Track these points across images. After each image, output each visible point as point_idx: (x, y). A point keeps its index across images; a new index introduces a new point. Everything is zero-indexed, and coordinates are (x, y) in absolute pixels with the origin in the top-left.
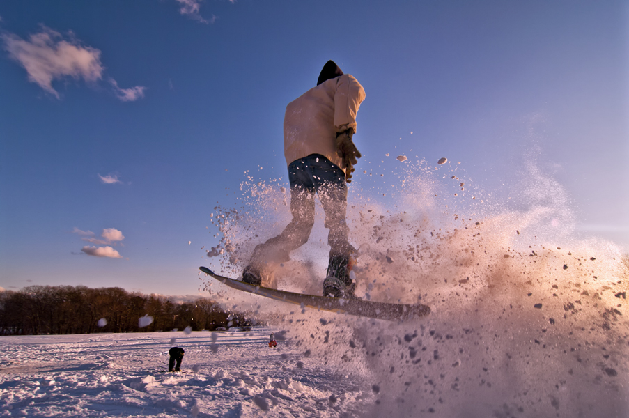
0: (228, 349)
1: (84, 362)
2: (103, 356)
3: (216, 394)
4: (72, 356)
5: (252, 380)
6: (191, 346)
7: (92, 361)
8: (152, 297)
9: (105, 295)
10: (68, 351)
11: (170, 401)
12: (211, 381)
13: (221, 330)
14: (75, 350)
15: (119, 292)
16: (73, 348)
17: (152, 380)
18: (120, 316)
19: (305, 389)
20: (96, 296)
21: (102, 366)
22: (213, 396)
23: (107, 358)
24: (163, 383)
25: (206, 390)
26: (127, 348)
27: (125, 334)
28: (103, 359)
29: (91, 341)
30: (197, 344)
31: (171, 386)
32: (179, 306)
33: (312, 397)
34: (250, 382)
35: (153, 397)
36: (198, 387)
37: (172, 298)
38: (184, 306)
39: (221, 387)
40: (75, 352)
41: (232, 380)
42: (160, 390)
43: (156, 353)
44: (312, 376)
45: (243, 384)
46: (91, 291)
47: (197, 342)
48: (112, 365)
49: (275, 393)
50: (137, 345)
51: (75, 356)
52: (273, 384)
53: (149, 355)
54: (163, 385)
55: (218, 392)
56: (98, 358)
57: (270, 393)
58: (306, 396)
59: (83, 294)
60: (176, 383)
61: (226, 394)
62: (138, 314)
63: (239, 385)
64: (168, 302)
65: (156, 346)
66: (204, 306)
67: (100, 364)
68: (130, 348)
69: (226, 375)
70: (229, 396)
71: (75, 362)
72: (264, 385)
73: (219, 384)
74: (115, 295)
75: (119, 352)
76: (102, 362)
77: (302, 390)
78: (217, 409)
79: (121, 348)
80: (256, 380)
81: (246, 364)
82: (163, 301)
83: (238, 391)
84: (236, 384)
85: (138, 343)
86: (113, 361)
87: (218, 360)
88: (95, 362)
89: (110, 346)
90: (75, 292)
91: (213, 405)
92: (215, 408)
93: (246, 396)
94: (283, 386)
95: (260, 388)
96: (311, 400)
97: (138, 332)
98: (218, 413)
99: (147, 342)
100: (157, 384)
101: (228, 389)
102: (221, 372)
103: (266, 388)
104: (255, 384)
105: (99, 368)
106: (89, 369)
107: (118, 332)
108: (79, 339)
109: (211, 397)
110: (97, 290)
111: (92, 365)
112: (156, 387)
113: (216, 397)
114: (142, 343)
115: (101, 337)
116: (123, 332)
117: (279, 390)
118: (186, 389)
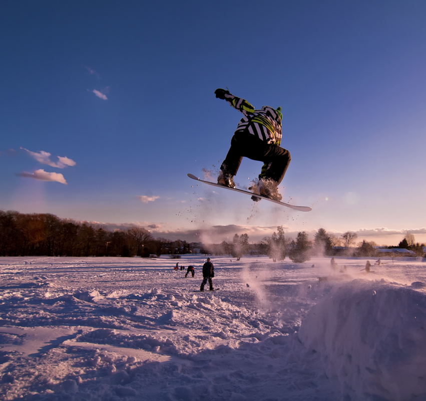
0: (160, 274)
1: (24, 282)
2: (41, 277)
3: (152, 305)
4: (9, 276)
5: (181, 296)
6: (124, 270)
7: (31, 281)
8: (85, 225)
9: (37, 220)
10: (5, 271)
11: (116, 308)
12: (148, 296)
13: (153, 257)
14: (11, 271)
15: (51, 219)
16: (9, 269)
17: (98, 294)
18: (53, 241)
19: (224, 305)
20: (28, 221)
21: (42, 285)
22: (150, 306)
23: (45, 278)
24: (107, 297)
25: (144, 302)
26: (63, 270)
27: (58, 258)
28: (41, 279)
29: (26, 263)
30: (130, 269)
31: (114, 299)
32: (111, 234)
33: (229, 310)
34: (179, 297)
35: (101, 306)
36: (137, 300)
37: (105, 226)
38: (116, 233)
39: (156, 300)
40: (12, 273)
41: (164, 296)
42: (106, 302)
43: (91, 276)
44: (232, 297)
45: (174, 299)
46: (23, 216)
47: (130, 267)
48: (51, 285)
49: (199, 306)
50: (71, 268)
51: (12, 276)
52: (198, 300)
53: (84, 277)
54: (107, 298)
55: (153, 303)
56: (36, 278)
57: (195, 305)
58: (224, 309)
59: (15, 219)
60: (117, 298)
61: (160, 305)
62: (72, 239)
63: (170, 299)
64: (101, 229)
65: (90, 270)
66: (136, 234)
67: (40, 284)
68: (66, 270)
69: (159, 292)
70: (162, 307)
71: (16, 282)
72: (191, 300)
73: (153, 299)
74: (48, 221)
75: (55, 274)
76: (41, 282)
77: (222, 305)
78: (153, 314)
79: (57, 270)
80: (184, 296)
81: (176, 286)
82: (96, 229)
83: (169, 304)
84: (168, 298)
85: (72, 266)
86: (52, 281)
87: (150, 283)
88: (35, 281)
89: (46, 268)
90: (6, 217)
91: (150, 311)
92: (152, 313)
93: (176, 307)
94: (206, 302)
95: (188, 302)
96: (228, 311)
97: (71, 256)
98: (154, 316)
99: (81, 266)
100: (102, 297)
101: (161, 302)
102: (156, 289)
103: (192, 302)
104: (184, 299)
105: (40, 287)
106: (31, 288)
107: (52, 256)
108: (13, 261)
109: (148, 307)
110: (28, 216)
111: (32, 284)
112: (101, 299)
113: (152, 306)
114: (77, 266)
115: (35, 260)
116: (57, 256)
117: (203, 304)
118: (127, 301)
